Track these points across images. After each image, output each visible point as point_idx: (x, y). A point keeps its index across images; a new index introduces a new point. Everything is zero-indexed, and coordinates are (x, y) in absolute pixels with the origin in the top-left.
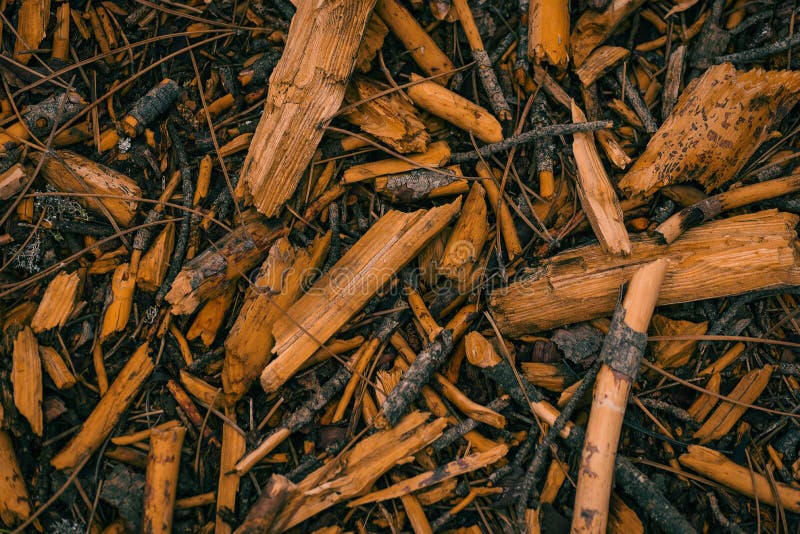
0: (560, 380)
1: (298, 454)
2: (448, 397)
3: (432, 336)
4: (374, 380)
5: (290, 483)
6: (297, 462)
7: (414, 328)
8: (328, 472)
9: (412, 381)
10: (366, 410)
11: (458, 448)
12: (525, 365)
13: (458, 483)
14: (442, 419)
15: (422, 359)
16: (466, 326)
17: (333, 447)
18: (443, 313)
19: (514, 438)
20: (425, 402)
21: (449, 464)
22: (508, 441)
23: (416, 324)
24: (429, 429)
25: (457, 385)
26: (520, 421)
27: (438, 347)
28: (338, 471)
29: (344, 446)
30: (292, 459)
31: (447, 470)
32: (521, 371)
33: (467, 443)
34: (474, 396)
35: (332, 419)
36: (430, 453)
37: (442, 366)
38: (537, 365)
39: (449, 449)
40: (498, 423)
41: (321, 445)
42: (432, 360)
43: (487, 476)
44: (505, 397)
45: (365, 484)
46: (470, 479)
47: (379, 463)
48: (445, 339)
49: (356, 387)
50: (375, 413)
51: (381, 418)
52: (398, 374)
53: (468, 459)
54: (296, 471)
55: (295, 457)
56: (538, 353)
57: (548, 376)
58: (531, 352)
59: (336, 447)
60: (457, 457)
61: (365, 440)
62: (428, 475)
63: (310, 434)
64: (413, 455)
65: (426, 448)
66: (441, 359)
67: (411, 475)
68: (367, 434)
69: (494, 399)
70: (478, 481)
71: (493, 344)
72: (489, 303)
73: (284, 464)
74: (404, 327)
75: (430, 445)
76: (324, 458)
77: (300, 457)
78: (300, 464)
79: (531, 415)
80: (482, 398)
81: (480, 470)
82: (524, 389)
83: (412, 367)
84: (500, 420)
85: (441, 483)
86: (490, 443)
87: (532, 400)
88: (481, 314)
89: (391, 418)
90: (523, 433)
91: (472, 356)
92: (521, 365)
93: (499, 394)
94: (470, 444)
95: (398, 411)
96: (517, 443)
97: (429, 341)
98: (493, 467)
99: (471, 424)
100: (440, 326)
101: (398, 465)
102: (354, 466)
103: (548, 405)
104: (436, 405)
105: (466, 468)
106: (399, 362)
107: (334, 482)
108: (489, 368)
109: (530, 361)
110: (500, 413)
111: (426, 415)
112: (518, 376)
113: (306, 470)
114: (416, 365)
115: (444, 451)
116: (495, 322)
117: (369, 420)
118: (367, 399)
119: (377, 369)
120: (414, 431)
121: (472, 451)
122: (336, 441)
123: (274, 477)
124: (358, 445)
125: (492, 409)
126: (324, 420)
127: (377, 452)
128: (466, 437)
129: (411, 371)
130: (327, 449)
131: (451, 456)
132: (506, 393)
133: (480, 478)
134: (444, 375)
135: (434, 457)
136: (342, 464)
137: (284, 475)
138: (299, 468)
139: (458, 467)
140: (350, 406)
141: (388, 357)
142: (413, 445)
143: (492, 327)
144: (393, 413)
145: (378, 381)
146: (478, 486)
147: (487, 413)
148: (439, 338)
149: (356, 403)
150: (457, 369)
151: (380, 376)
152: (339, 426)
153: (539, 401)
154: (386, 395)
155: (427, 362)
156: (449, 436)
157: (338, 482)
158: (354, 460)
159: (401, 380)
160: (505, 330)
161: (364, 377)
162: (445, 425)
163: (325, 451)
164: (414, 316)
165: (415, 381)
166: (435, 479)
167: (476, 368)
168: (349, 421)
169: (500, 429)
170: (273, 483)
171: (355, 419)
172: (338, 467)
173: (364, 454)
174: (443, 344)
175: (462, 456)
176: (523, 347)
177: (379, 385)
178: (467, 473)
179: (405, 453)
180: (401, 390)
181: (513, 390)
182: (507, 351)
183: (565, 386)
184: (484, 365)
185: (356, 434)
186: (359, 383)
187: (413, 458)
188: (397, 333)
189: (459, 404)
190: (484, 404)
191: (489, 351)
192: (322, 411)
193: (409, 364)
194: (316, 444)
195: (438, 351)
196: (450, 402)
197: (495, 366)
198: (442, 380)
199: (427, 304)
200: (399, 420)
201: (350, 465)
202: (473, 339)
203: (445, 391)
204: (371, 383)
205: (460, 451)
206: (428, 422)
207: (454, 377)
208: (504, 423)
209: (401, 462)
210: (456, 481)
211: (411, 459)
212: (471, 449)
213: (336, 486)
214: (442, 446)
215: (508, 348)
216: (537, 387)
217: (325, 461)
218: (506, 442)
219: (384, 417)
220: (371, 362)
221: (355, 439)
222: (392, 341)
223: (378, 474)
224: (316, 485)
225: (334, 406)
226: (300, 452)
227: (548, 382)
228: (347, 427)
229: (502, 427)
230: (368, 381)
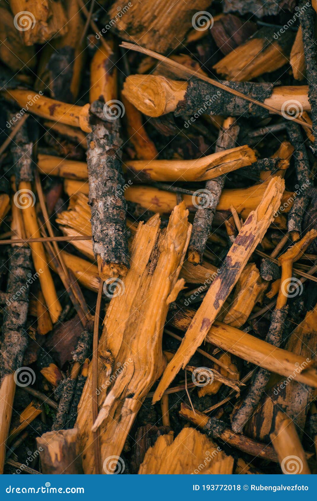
0: (276, 49)
1: (46, 393)
2: (163, 179)
3: (84, 124)
4: (61, 234)
5: (65, 432)
6: (52, 403)
7: (55, 133)
8: (98, 385)
9: (105, 195)
10: (81, 274)
11: (224, 228)
12: (219, 67)
13: (259, 267)
14: (176, 208)
15: (94, 161)
16: (113, 80)
17: (79, 349)
18: (74, 88)
19: (279, 161)
20: (141, 208)
21: (230, 254)
22: (274, 169)
23: (53, 126)
24: (172, 232)
25: (162, 156)
26: (269, 137)
27: (102, 131)
28: (109, 371)
29: (91, 338)
30: (44, 406)
31: (233, 263)
32: (221, 77)
33: (229, 214)
34: (191, 153)
35: (51, 321)
36: (197, 260)
37: (124, 150)
38: (234, 54)
39: (216, 239)
40: (246, 158)
41: (63, 359)
42: (108, 152)
43: (285, 231)
44: (228, 123)
45: (152, 359)
46: (269, 251)
47: (147, 321)
48: (100, 116)
49: (47, 259)
50: (94, 269)
51: (106, 267)
52: (82, 201)
53: (246, 229)
54: (60, 413)
55: (46, 399)
56: (224, 41)
57: (257, 57)
58: (214, 46)
59: (82, 346)
60: (232, 238)
61: (110, 309)
62: (216, 287)
63: (39, 357)
64: (179, 278)
65: (187, 257)
66: (118, 141)
67: (196, 305)
68: (106, 302)
69: (217, 137)
70: (280, 246)
71: (161, 73)
72: (117, 30)
73: (39, 417)
74: (43, 144)
75: (189, 250)
76: (80, 372)
77: (50, 393)
78: (58, 402)
79: (276, 118)
80: (203, 147)
81: (270, 231)
82: (242, 96)
83: (92, 179)
84: (244, 153)
85: (239, 283)
86: (255, 190)
87: (262, 100)
88: (118, 52)
89: (117, 258)
90: (284, 146)
91: (149, 107)
92: (214, 71)
93: (218, 125)
94: (234, 211)
95: (118, 243)
96: (286, 163)
97: (85, 134)
98: (284, 215)
99: (215, 187)
100: (82, 105)
101: (171, 304)
102: (122, 350)
103: (286, 89)
104: (156, 201)
105: (252, 241)
106: (72, 188)
107: (115, 387)
108: (181, 105)
109: (221, 56)
110: (237, 145)
111: (155, 220)
112: (224, 85)
113: (71, 402)
114: (94, 173)
115: (210, 245)
116: (144, 46)
117: (94, 283)
118: (71, 262)
119: (53, 218)
120: (157, 252)
121: (242, 217)
122: (78, 339)
123: (41, 440)
124: (106, 322)
125: (225, 149)
126: (43, 328)
127: (135, 310)
128: (222, 207)
129: (93, 185)
130: (75, 358)
131: (224, 243)
132: (225, 117)
133: (279, 241)
134: (136, 159)
135: (205, 260)
136: (105, 359)
137: (49, 430)
138: (61, 408)
139: (242, 248)
140: (59, 286)
141: (54, 193)
142: (170, 266)
143: (145, 56)
144: (115, 250)
145: (66, 230)
146: (283, 250)
147: (222, 159)
148: (94, 120)
149: (63, 277)
150: (145, 138)
151: (64, 222)
152: (65, 320)
153: (271, 93)
154: (87, 238)
155: (104, 160)
156: (201, 222)
157: (120, 384)
158: (116, 344)
159: (92, 204)
160: (163, 44)
161: (45, 239)
162: (186, 213)
163: (74, 362)
164: (43, 120)
165: (110, 192)
166: (229, 285)
167: (165, 117)
168: (72, 306)
169: (254, 164)
170: (45, 449)
171: (77, 297)
172: (105, 368)
173: (123, 326)
174: (106, 123)
175: (236, 232)
176: (199, 48)
177: (71, 233)
178: (259, 246)
179: (168, 283)
180: (101, 216)
181: (230, 107)
182: (184, 68)
183: (287, 51)
184: (172, 105)
185: (93, 313)
186: (46, 252)
187: (182, 282)
188: (40, 157)
189: (182, 176)
190: (211, 152)
191: (164, 84)
192: (32, 319)
193: (84, 180)
194: (57, 364)
195: (105, 136)
196: (169, 183)
197: (186, 96)
198: (139, 166)
199: (47, 94)
200: (129, 253)
201: (116, 353)
202: (135, 89)
203: (153, 174)
204: (60, 239)
205: (229, 229)
206: (163, 226)
207: (149, 150)
208: (252, 153)
209: (172, 298)
210: (254, 267)
211: (180, 284)
212: (240, 216)
213: (120, 391)
214: (204, 241)
215: (183, 63)
216: (255, 80)
217: (85, 373)
218: (273, 174)
219: (108, 262)
220: (39, 215)
221: (96, 318)
222: (43, 171)
223: (157, 334)
224: (97, 409)
225: (40, 302)
226: (46, 388)
227: (262, 64)
228: (75, 312)
229: (253, 159)
230: (54, 239)
